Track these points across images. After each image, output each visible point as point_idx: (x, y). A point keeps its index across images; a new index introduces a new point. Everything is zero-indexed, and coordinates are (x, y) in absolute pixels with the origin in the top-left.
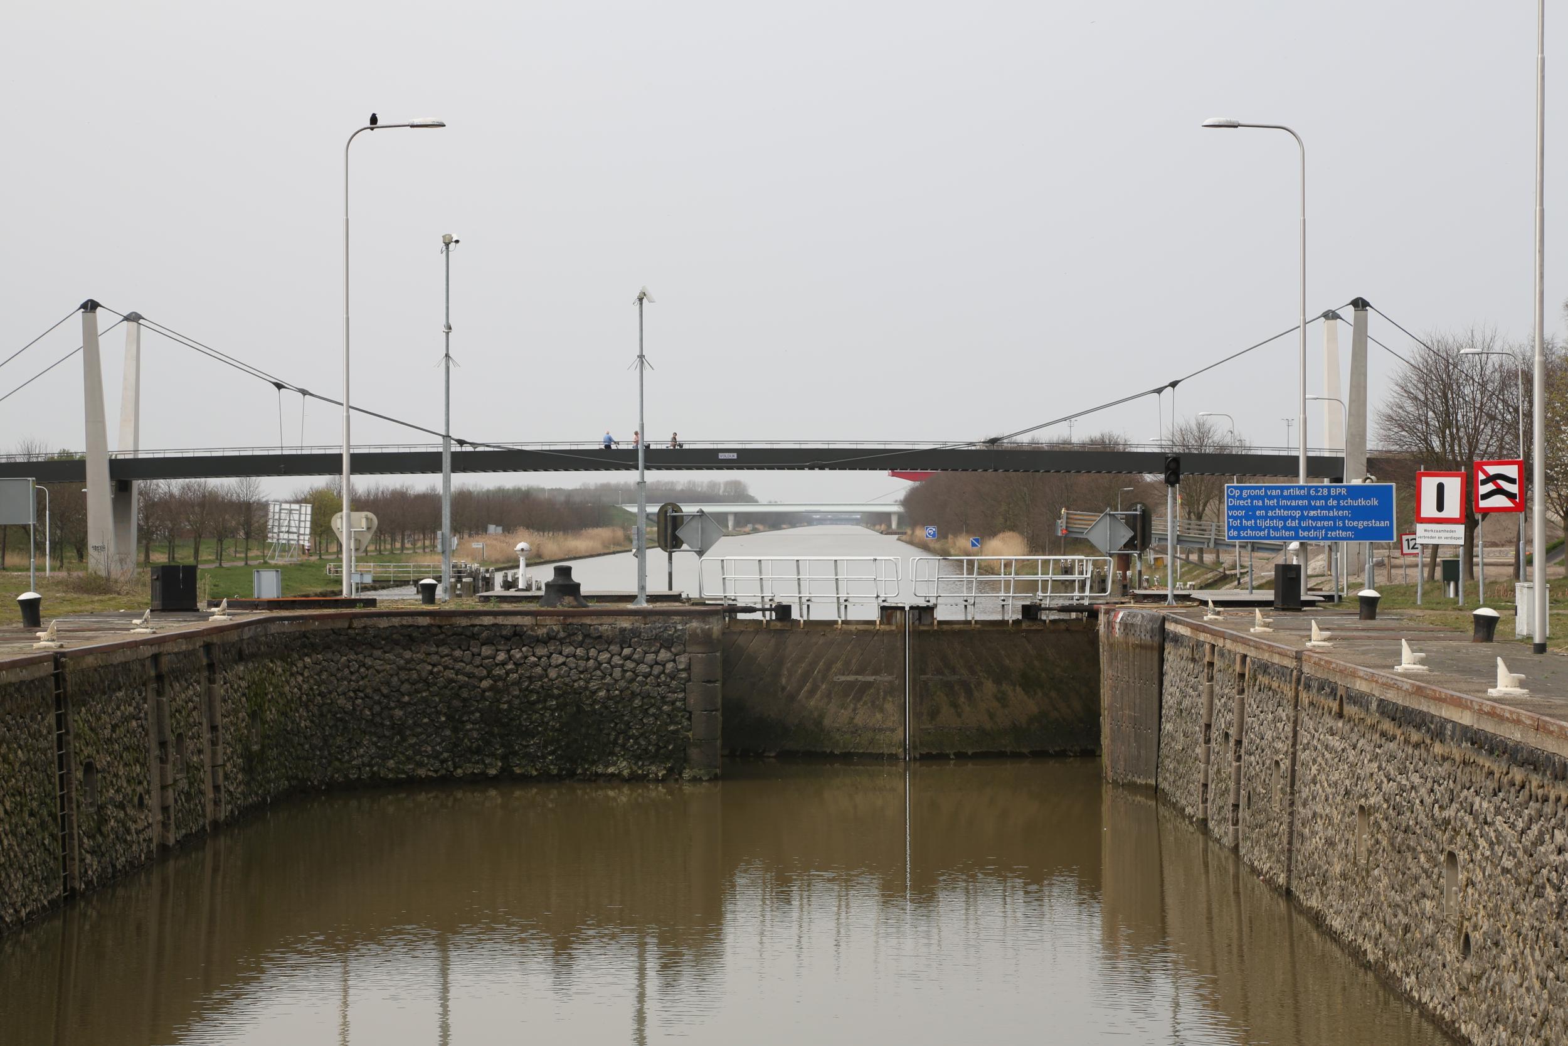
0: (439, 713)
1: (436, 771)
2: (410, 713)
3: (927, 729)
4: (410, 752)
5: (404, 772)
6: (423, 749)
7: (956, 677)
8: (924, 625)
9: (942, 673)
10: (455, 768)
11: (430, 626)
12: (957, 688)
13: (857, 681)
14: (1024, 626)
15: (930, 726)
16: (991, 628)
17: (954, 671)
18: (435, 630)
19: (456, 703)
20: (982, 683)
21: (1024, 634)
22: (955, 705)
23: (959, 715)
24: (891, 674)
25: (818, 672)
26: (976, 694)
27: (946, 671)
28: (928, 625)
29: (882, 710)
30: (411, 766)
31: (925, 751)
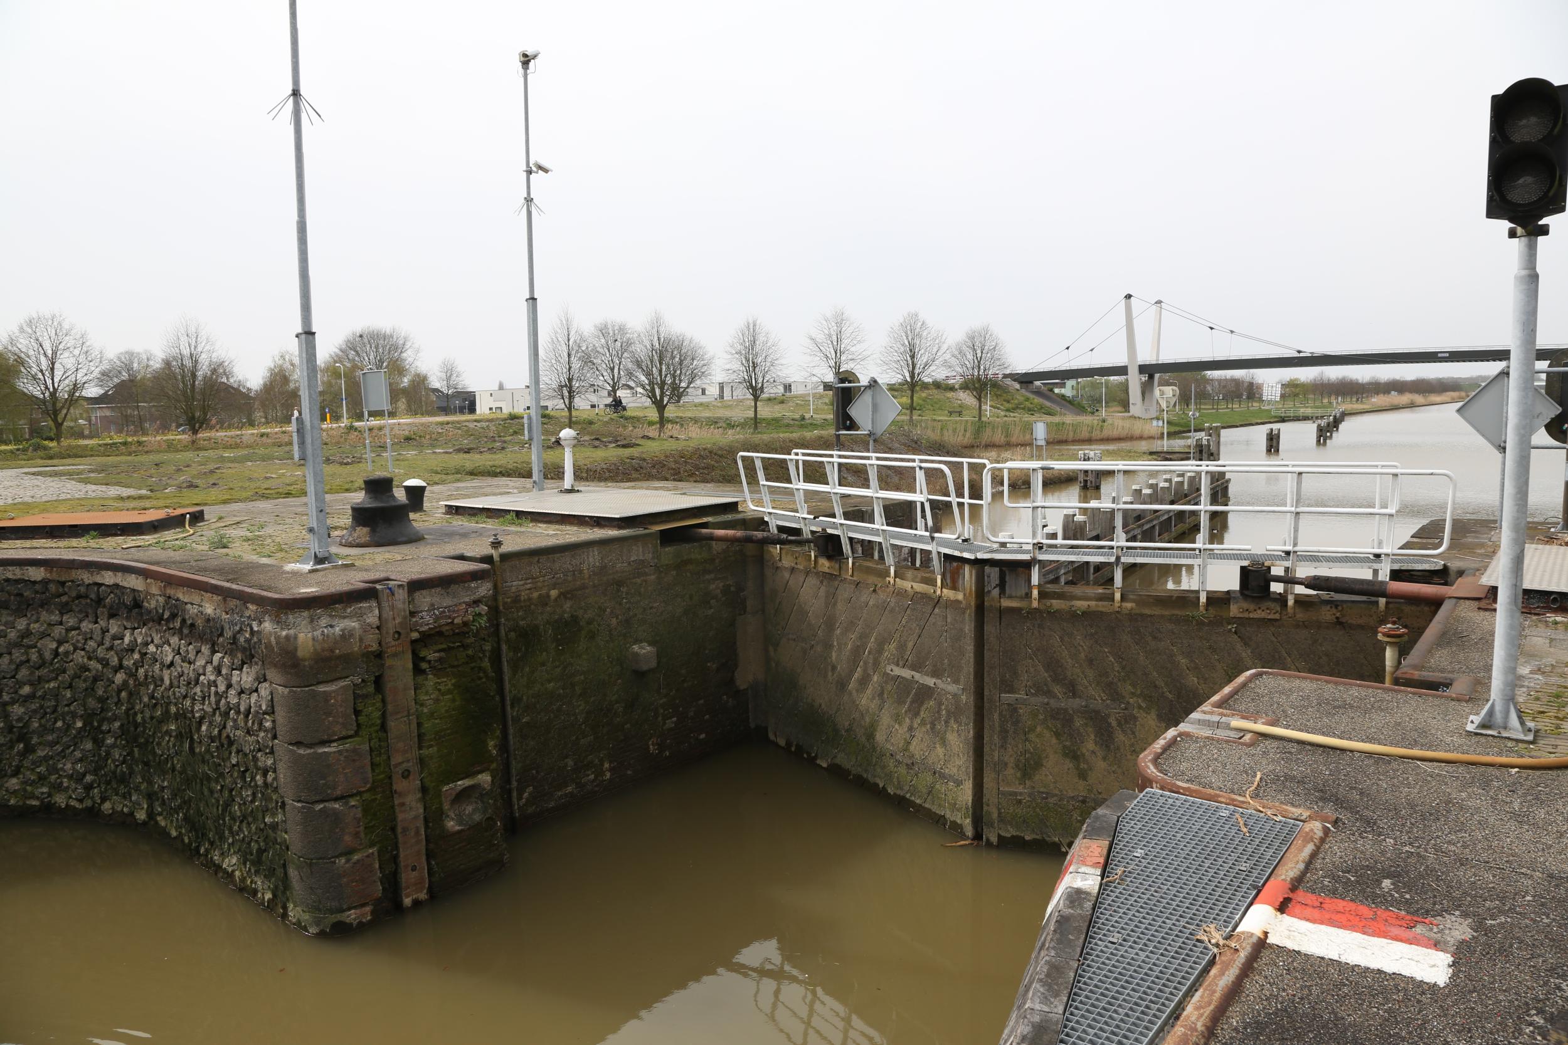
0: (74, 715)
1: (81, 801)
2: (35, 711)
3: (1016, 794)
4: (42, 769)
5: (33, 796)
6: (60, 766)
7: (1076, 703)
8: (1010, 597)
9: (1049, 693)
10: (104, 800)
11: (45, 582)
12: (1078, 722)
13: (913, 681)
14: (1234, 610)
15: (1020, 789)
16: (1157, 611)
17: (1072, 690)
18: (52, 587)
19: (92, 703)
20: (1136, 718)
21: (1232, 627)
22: (1074, 755)
23: (1083, 775)
24: (956, 681)
25: (869, 652)
26: (1120, 737)
27: (1057, 690)
28: (1021, 598)
29: (944, 742)
30: (45, 790)
31: (1009, 832)
